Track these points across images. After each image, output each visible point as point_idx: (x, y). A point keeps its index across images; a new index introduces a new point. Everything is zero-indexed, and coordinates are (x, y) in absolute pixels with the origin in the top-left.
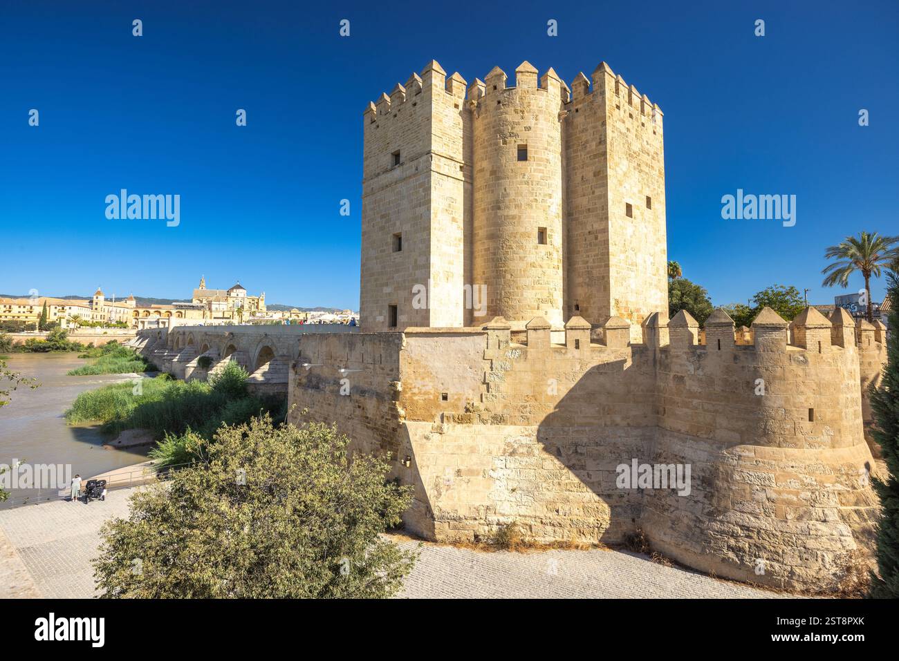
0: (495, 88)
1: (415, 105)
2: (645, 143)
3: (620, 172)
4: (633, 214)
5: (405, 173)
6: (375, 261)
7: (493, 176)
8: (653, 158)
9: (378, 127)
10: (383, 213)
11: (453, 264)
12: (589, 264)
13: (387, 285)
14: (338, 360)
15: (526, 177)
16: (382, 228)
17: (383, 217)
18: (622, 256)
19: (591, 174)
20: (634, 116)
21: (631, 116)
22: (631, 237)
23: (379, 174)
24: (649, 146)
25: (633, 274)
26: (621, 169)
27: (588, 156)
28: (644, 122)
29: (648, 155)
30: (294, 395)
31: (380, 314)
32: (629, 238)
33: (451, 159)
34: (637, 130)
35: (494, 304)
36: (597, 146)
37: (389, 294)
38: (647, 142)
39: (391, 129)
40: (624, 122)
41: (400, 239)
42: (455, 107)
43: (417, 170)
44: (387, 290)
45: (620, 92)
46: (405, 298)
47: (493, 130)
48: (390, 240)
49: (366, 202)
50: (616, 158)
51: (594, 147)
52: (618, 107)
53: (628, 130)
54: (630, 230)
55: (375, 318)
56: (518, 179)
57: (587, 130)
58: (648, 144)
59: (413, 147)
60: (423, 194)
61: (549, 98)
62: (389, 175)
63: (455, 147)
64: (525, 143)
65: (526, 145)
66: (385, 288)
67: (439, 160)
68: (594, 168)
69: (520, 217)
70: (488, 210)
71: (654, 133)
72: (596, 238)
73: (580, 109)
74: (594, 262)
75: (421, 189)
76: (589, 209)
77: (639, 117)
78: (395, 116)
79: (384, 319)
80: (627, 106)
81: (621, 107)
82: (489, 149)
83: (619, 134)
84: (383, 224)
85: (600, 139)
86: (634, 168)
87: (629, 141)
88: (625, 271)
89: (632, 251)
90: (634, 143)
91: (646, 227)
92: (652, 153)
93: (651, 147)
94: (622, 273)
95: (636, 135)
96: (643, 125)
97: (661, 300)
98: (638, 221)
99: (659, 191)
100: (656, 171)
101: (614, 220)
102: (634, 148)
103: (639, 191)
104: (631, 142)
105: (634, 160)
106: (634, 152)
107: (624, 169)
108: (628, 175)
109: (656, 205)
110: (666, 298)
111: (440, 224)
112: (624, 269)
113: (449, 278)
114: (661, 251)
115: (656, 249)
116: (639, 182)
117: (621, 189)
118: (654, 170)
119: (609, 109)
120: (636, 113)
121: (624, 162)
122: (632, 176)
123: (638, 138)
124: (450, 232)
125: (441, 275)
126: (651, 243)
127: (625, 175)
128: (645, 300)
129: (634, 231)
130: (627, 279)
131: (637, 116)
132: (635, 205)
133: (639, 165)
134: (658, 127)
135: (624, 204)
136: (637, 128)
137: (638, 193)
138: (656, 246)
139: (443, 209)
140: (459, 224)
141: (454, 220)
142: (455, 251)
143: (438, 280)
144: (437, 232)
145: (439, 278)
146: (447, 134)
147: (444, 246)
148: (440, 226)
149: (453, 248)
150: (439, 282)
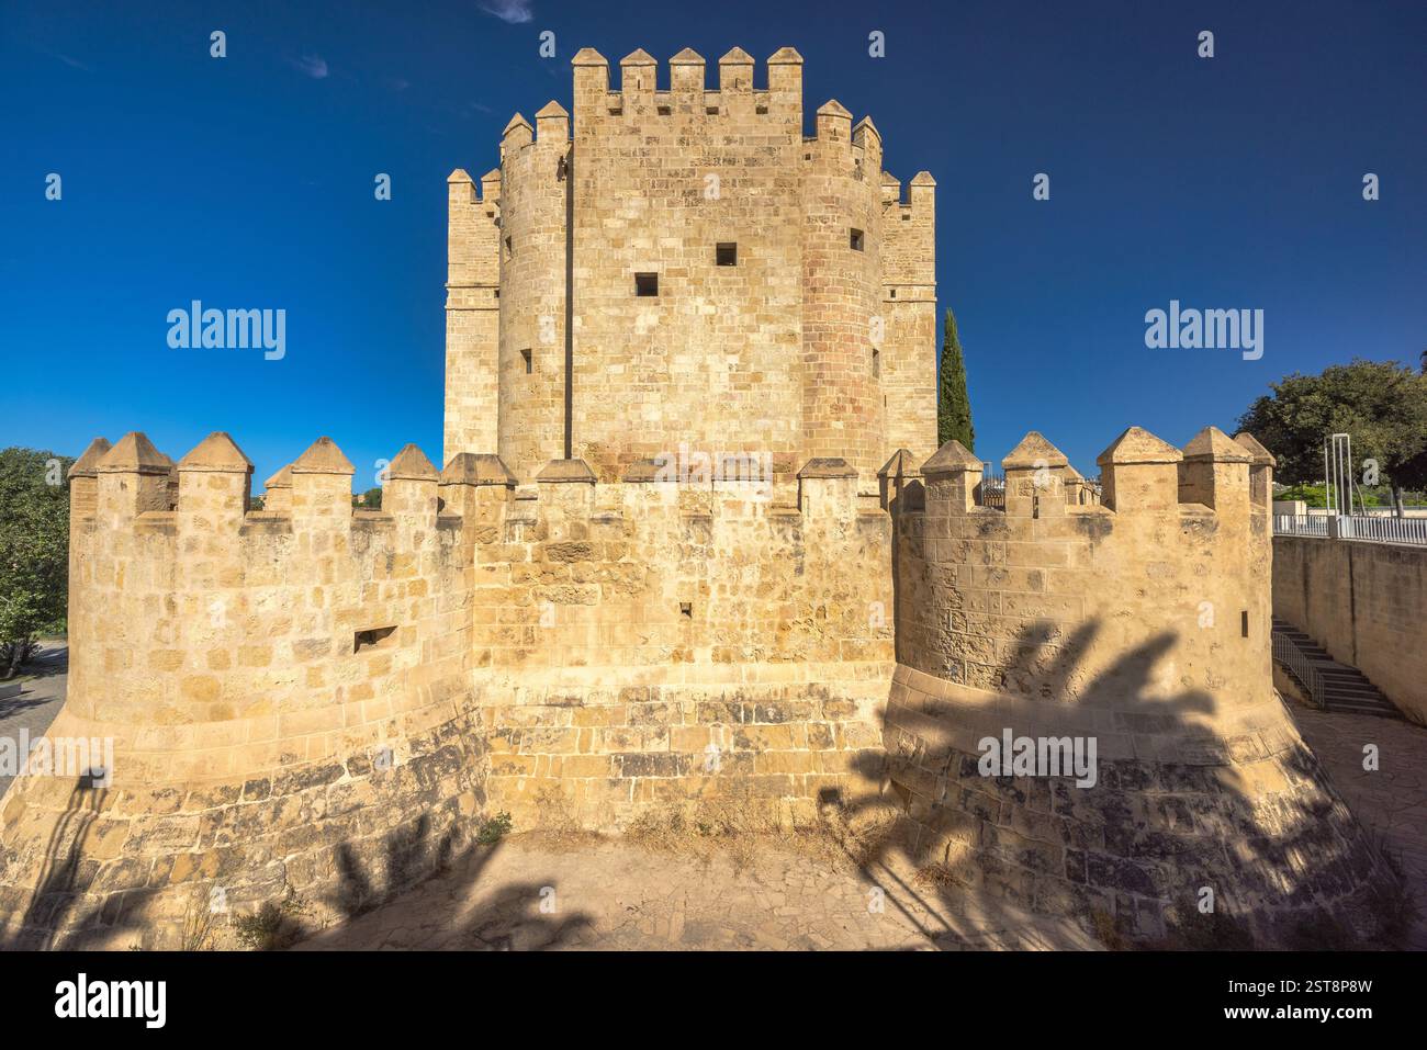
2: (719, 144)
3: (618, 224)
18: (618, 369)
20: (676, 106)
24: (733, 145)
25: (656, 396)
26: (620, 218)
28: (716, 105)
29: (731, 162)
32: (642, 333)
34: (684, 130)
38: (726, 139)
40: (636, 131)
42: (489, 217)
45: (626, 82)
50: (602, 204)
52: (615, 111)
53: (651, 139)
54: (648, 320)
58: (729, 141)
61: (540, 151)
63: (486, 268)
67: (459, 293)
71: (759, 111)
77: (698, 101)
80: (649, 98)
81: (627, 107)
83: (621, 156)
86: (671, 204)
87: (654, 159)
88: (624, 393)
89: (652, 355)
90: (674, 158)
91: (712, 303)
92: (750, 154)
93: (742, 143)
94: (614, 397)
95: (681, 141)
96: (713, 111)
97: (767, 433)
98: (678, 298)
99: (777, 220)
100: (763, 184)
101: (590, 312)
102: (671, 167)
103: (687, 242)
104: (661, 160)
105: (670, 189)
106: (670, 175)
107: (632, 215)
108: (645, 222)
109: (758, 252)
110: (793, 427)
111: (459, 372)
112: (619, 390)
113: (475, 438)
114: (778, 338)
115: (753, 337)
116: (687, 223)
117: (618, 254)
118: (752, 185)
119: (584, 126)
120: (684, 99)
121: (632, 204)
122: (660, 221)
123: (688, 144)
124: (476, 379)
125: (461, 434)
126: (732, 329)
127: (633, 224)
128: (703, 439)
129: (665, 318)
130: (629, 408)
131: (689, 103)
132: (668, 270)
133: (690, 193)
134: (781, 94)
135: (626, 277)
136: (687, 126)
137: (684, 245)
138: (754, 331)
139: (464, 353)
140: (491, 366)
141: (482, 363)
142: (484, 403)
143: (456, 441)
144: (454, 382)
145: (456, 439)
146: (471, 256)
147: (466, 398)
148: (460, 375)
149: (482, 399)
150: (456, 444)
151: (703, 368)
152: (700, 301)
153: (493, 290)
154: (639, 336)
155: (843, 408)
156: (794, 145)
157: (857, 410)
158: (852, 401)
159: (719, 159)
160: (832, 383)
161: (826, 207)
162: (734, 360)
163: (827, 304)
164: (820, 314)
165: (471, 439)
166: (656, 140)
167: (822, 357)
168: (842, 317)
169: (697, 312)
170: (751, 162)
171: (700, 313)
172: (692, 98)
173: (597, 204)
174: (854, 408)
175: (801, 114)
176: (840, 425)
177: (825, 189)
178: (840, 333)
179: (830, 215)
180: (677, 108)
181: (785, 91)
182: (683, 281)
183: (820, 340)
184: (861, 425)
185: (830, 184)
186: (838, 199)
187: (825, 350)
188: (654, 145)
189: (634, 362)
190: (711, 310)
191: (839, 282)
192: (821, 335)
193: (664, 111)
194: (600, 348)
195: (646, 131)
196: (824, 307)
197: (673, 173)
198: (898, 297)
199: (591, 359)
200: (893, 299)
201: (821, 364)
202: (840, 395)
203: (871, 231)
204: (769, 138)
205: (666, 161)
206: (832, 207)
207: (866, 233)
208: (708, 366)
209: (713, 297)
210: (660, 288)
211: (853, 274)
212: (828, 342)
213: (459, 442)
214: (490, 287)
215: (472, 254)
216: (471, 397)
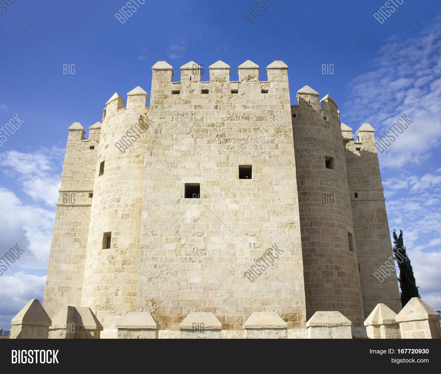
11: (71, 280)
25: (198, 266)
28: (236, 89)
33: (79, 191)
34: (218, 102)
38: (244, 106)
42: (91, 149)
45: (183, 77)
53: (197, 107)
69: (94, 227)
71: (264, 91)
77: (226, 87)
80: (196, 85)
81: (184, 90)
86: (209, 142)
87: (198, 117)
88: (175, 263)
89: (196, 237)
90: (211, 116)
91: (236, 202)
92: (259, 114)
93: (253, 109)
94: (168, 266)
95: (216, 108)
96: (234, 92)
97: (278, 291)
98: (213, 199)
99: (277, 152)
101: (153, 208)
102: (209, 121)
103: (220, 164)
104: (203, 117)
105: (209, 133)
106: (208, 126)
107: (184, 148)
108: (192, 153)
109: (266, 170)
110: (297, 288)
111: (60, 247)
112: (172, 261)
113: (65, 293)
114: (282, 226)
115: (265, 225)
116: (220, 154)
117: (174, 171)
119: (156, 100)
120: (218, 86)
121: (184, 142)
122: (202, 152)
123: (220, 109)
124: (71, 252)
125: (56, 290)
126: (251, 220)
127: (185, 154)
128: (231, 296)
129: (204, 212)
130: (179, 273)
131: (220, 87)
132: (207, 182)
133: (221, 136)
134: (276, 83)
135: (179, 187)
136: (219, 99)
137: (218, 166)
138: (266, 221)
140: (81, 243)
141: (76, 240)
142: (74, 268)
143: (52, 295)
144: (56, 253)
145: (53, 293)
146: (77, 172)
147: (63, 264)
148: (60, 248)
149: (73, 265)
150: (52, 297)
151: (231, 246)
152: (228, 201)
153: (88, 193)
154: (187, 224)
155: (331, 273)
156: (285, 110)
157: (341, 274)
158: (337, 268)
159: (239, 117)
160: (322, 255)
161: (308, 143)
162: (252, 240)
163: (313, 202)
164: (309, 209)
166: (200, 107)
167: (314, 237)
168: (324, 210)
169: (226, 209)
170: (260, 119)
171: (228, 209)
172: (223, 85)
173: (162, 142)
174: (339, 273)
175: (288, 94)
176: (329, 285)
177: (307, 133)
178: (325, 222)
179: (311, 148)
180: (214, 90)
181: (278, 81)
182: (217, 189)
183: (311, 226)
184: (345, 285)
185: (309, 130)
186: (315, 139)
187: (315, 233)
188: (199, 109)
189: (183, 242)
190: (236, 207)
191: (321, 189)
192: (311, 223)
193: (205, 92)
194: (159, 232)
195: (194, 102)
196: (312, 204)
197: (210, 124)
198: (360, 197)
199: (152, 239)
200: (356, 199)
201: (313, 243)
202: (328, 264)
203: (338, 158)
204: (270, 106)
205: (206, 118)
206: (312, 143)
207: (335, 158)
208: (235, 245)
209: (238, 198)
210: (201, 192)
211: (329, 183)
212: (317, 228)
213: (54, 295)
214: (87, 191)
215: (78, 171)
216: (66, 264)
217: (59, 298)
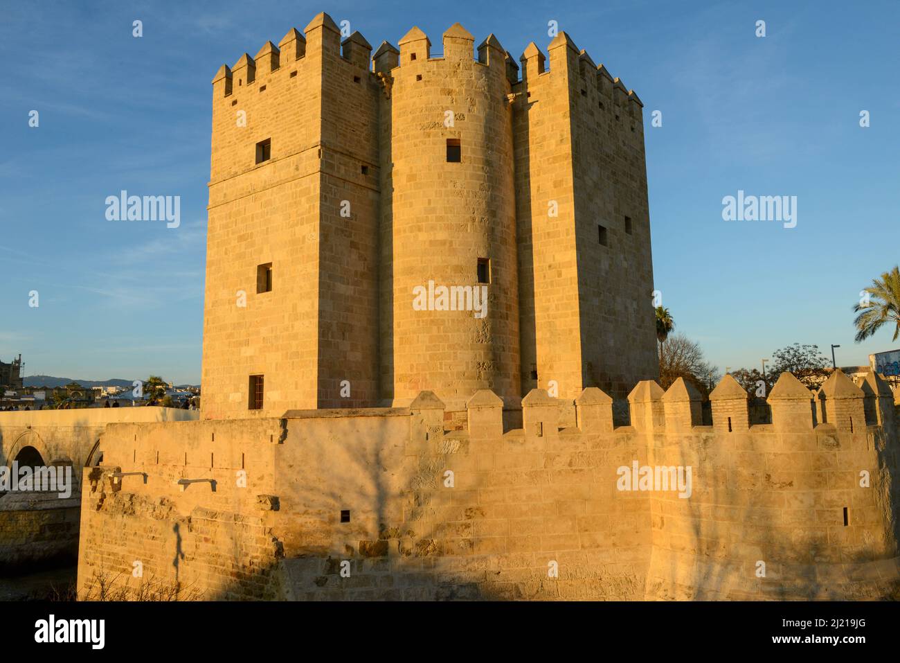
0: (413, 57)
1: (294, 74)
2: (621, 144)
3: (590, 183)
4: (608, 241)
5: (277, 174)
6: (227, 307)
7: (412, 183)
8: (632, 164)
9: (235, 103)
10: (242, 233)
11: (352, 312)
12: (551, 313)
13: (247, 343)
14: (170, 465)
15: (458, 185)
16: (240, 256)
17: (241, 238)
18: (596, 301)
19: (550, 184)
20: (605, 106)
21: (601, 104)
22: (607, 274)
23: (236, 175)
24: (625, 148)
25: (611, 326)
26: (591, 179)
27: (546, 158)
28: (618, 115)
29: (626, 159)
30: (91, 526)
31: (237, 390)
32: (604, 274)
33: (350, 155)
34: (610, 126)
35: (415, 372)
36: (557, 145)
37: (251, 357)
38: (623, 141)
39: (256, 107)
40: (592, 114)
41: (268, 273)
42: (355, 81)
43: (297, 169)
44: (247, 352)
45: (586, 74)
46: (277, 364)
47: (410, 116)
48: (253, 275)
49: (215, 216)
50: (584, 163)
51: (554, 146)
52: (584, 93)
53: (599, 125)
54: (605, 265)
55: (227, 397)
56: (449, 188)
57: (543, 123)
58: (624, 145)
59: (291, 136)
60: (307, 206)
61: (491, 75)
62: (253, 175)
63: (356, 138)
64: (457, 137)
65: (459, 140)
66: (244, 349)
67: (332, 156)
68: (554, 175)
69: (451, 242)
70: (405, 231)
71: (632, 129)
72: (560, 275)
73: (533, 92)
74: (557, 308)
75: (303, 200)
76: (548, 234)
77: (612, 108)
78: (263, 88)
79: (243, 397)
80: (596, 93)
81: (589, 93)
82: (405, 143)
83: (586, 130)
84: (243, 250)
85: (562, 136)
86: (608, 178)
88: (600, 322)
89: (608, 294)
91: (625, 260)
92: (631, 157)
93: (628, 148)
94: (596, 324)
95: (609, 132)
96: (618, 118)
98: (614, 252)
100: (636, 182)
103: (615, 210)
104: (602, 142)
105: (607, 166)
106: (606, 156)
107: (595, 179)
108: (600, 187)
109: (637, 228)
111: (332, 252)
115: (640, 290)
116: (615, 197)
117: (592, 207)
118: (633, 180)
119: (573, 95)
120: (608, 103)
121: (594, 169)
122: (605, 189)
123: (611, 137)
125: (335, 328)
127: (596, 186)
129: (611, 265)
130: (602, 334)
131: (609, 107)
132: (610, 229)
133: (614, 174)
135: (595, 227)
136: (610, 123)
137: (614, 213)
138: (640, 285)
139: (337, 228)
140: (360, 251)
141: (353, 245)
142: (355, 293)
143: (330, 336)
144: (327, 262)
145: (330, 332)
146: (343, 119)
147: (339, 284)
148: (333, 254)
149: (353, 287)
150: (330, 339)
153: (360, 164)
154: (602, 277)
159: (622, 154)
162: (635, 305)
165: (343, 334)
171: (622, 266)
173: (581, 162)
182: (616, 240)
188: (599, 129)
189: (602, 297)
194: (588, 282)
195: (596, 116)
199: (585, 290)
205: (604, 144)
208: (627, 308)
209: (626, 256)
213: (333, 337)
214: (359, 160)
215: (343, 117)
216: (343, 284)
217: (338, 340)
